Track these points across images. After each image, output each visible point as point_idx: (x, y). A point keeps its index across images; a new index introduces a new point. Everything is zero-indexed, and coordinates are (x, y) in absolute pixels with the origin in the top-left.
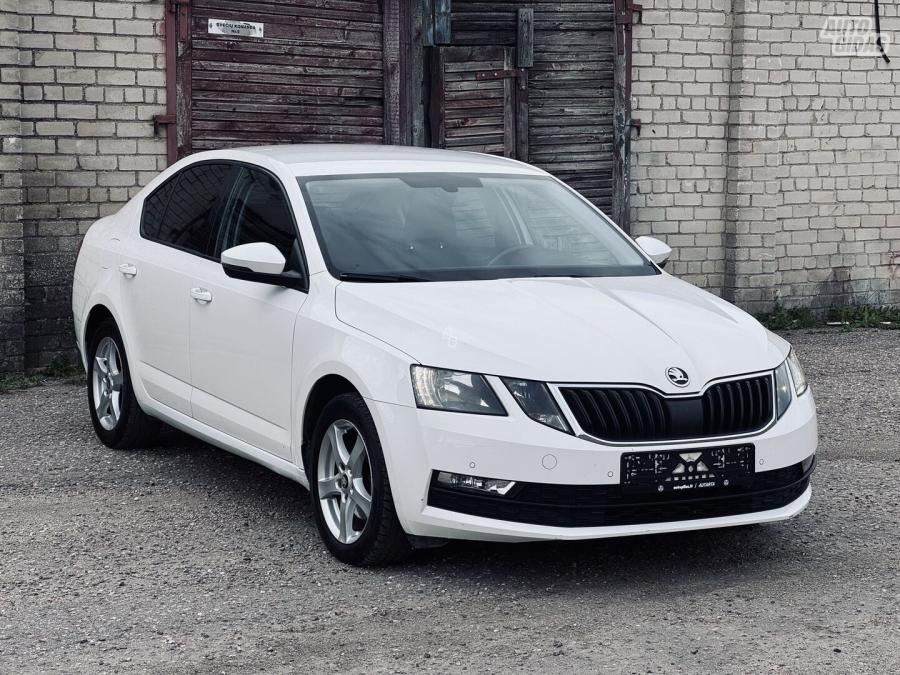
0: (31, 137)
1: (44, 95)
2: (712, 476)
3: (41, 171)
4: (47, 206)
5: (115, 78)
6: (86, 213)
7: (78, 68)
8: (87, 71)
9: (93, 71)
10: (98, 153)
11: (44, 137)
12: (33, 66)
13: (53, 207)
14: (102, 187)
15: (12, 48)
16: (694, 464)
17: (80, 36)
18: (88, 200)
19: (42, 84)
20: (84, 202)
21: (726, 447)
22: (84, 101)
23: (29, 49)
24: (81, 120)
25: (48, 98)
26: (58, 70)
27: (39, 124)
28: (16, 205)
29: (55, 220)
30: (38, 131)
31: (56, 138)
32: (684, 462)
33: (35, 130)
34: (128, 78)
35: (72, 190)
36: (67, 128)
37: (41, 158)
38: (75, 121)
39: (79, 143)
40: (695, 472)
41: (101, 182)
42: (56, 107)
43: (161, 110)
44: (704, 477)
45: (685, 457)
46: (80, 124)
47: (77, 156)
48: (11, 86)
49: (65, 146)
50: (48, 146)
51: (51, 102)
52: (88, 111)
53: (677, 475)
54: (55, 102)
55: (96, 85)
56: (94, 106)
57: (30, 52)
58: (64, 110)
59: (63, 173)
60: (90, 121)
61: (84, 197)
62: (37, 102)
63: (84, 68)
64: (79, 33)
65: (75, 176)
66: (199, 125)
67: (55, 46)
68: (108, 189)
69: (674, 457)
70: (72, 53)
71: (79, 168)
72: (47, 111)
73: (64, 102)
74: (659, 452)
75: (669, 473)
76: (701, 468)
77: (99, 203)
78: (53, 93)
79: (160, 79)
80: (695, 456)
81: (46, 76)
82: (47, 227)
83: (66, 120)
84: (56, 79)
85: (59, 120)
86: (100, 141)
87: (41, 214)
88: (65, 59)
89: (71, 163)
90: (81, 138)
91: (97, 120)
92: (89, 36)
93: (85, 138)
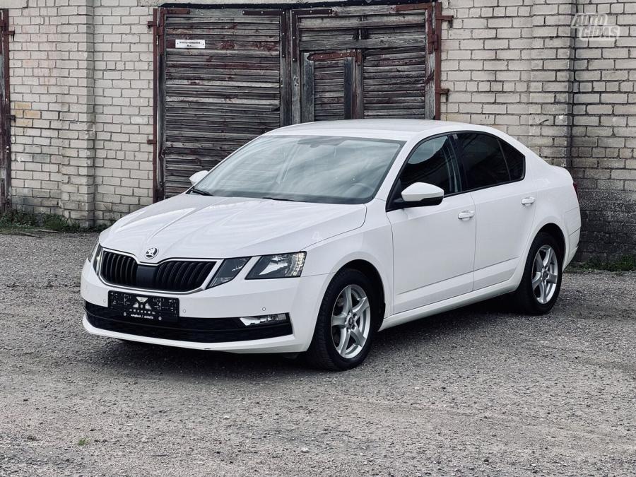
0: (583, 115)
1: (593, 88)
2: (153, 313)
3: (589, 137)
4: (591, 159)
6: (616, 165)
7: (617, 70)
8: (622, 71)
9: (626, 72)
10: (627, 126)
11: (592, 115)
12: (587, 70)
13: (595, 160)
14: (628, 148)
15: (564, 59)
16: (144, 304)
17: (619, 49)
18: (619, 156)
19: (592, 81)
20: (616, 158)
21: (162, 298)
22: (619, 92)
23: (585, 59)
24: (617, 104)
25: (595, 90)
26: (603, 72)
27: (589, 107)
28: (561, 158)
29: (595, 168)
30: (588, 111)
31: (600, 116)
32: (138, 302)
33: (586, 111)
35: (608, 150)
36: (608, 110)
37: (589, 128)
38: (613, 104)
39: (614, 119)
40: (144, 309)
41: (627, 145)
42: (600, 95)
44: (149, 312)
45: (139, 299)
46: (616, 106)
47: (613, 127)
48: (563, 83)
49: (605, 120)
50: (595, 120)
51: (597, 92)
52: (622, 98)
53: (135, 308)
54: (600, 93)
55: (628, 80)
56: (626, 95)
57: (586, 61)
58: (606, 98)
59: (603, 138)
60: (623, 104)
61: (616, 155)
62: (588, 93)
63: (621, 70)
64: (618, 47)
65: (611, 140)
67: (602, 56)
68: (633, 150)
69: (133, 298)
70: (613, 60)
71: (614, 135)
72: (595, 98)
73: (606, 92)
74: (127, 294)
75: (131, 306)
76: (147, 307)
77: (626, 159)
78: (599, 87)
80: (145, 300)
81: (596, 76)
82: (590, 173)
83: (607, 104)
84: (601, 78)
85: (603, 104)
86: (629, 118)
87: (587, 165)
88: (608, 64)
89: (608, 132)
90: (616, 115)
91: (628, 103)
92: (625, 49)
93: (619, 115)
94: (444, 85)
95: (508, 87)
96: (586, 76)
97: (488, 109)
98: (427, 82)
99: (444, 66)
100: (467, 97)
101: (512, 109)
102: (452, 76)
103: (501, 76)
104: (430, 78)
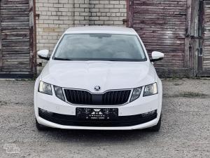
0: (93, 24)
2: (104, 116)
5: (114, 11)
9: (108, 9)
11: (96, 24)
12: (94, 8)
15: (87, 4)
16: (98, 112)
19: (96, 12)
22: (106, 16)
24: (105, 20)
25: (97, 15)
26: (100, 9)
27: (95, 21)
31: (99, 25)
32: (95, 111)
34: (117, 10)
36: (102, 22)
43: (125, 18)
44: (102, 116)
48: (87, 13)
53: (93, 114)
54: (99, 16)
55: (109, 12)
56: (108, 17)
57: (93, 5)
58: (101, 18)
60: (107, 21)
62: (95, 16)
63: (106, 8)
66: (135, 22)
67: (99, 3)
69: (92, 110)
70: (103, 5)
72: (97, 18)
73: (101, 16)
74: (87, 108)
75: (90, 114)
76: (100, 113)
79: (125, 10)
80: (98, 110)
81: (97, 10)
83: (102, 20)
84: (99, 11)
85: (100, 20)
91: (109, 20)
94: (37, 13)
95: (64, 14)
96: (94, 10)
97: (56, 22)
98: (30, 11)
99: (37, 5)
100: (47, 17)
101: (66, 22)
102: (40, 9)
103: (60, 10)
104: (31, 10)
